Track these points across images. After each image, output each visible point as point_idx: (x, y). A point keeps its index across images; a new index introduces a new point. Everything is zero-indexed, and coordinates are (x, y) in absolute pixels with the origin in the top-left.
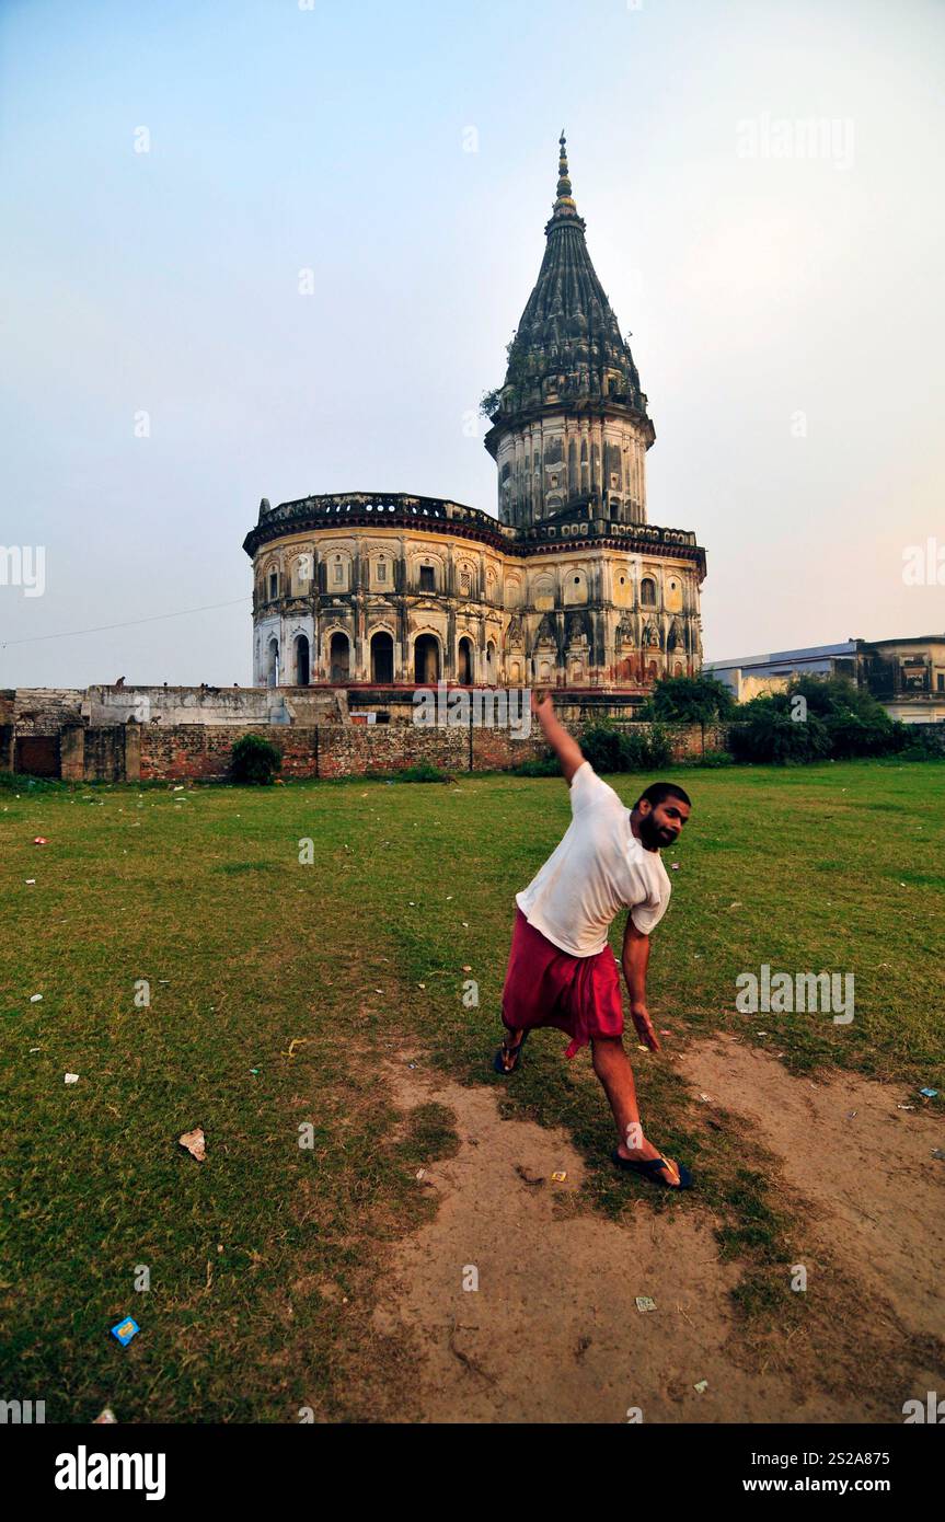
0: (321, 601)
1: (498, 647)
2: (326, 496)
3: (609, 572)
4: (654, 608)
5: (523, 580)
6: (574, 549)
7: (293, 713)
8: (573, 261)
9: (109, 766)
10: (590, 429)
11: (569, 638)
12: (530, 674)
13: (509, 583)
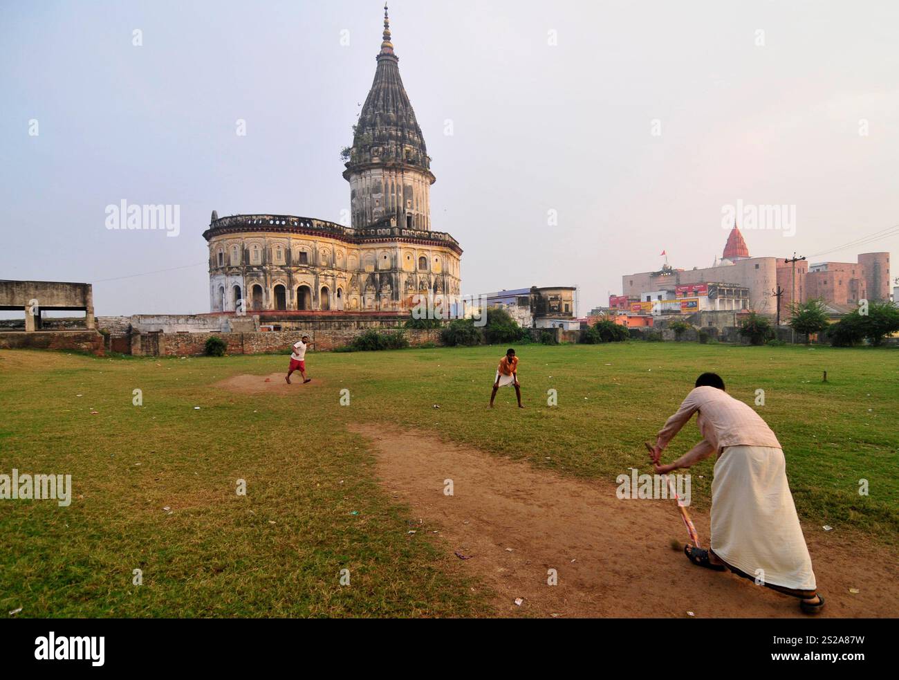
0: (247, 269)
1: (344, 291)
2: (248, 216)
3: (401, 254)
4: (426, 271)
5: (358, 256)
6: (383, 241)
7: (232, 327)
8: (390, 80)
9: (152, 350)
10: (396, 176)
11: (381, 286)
12: (362, 304)
13: (351, 257)
